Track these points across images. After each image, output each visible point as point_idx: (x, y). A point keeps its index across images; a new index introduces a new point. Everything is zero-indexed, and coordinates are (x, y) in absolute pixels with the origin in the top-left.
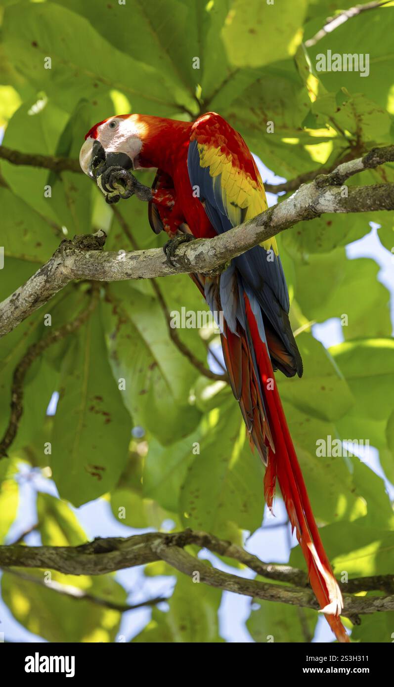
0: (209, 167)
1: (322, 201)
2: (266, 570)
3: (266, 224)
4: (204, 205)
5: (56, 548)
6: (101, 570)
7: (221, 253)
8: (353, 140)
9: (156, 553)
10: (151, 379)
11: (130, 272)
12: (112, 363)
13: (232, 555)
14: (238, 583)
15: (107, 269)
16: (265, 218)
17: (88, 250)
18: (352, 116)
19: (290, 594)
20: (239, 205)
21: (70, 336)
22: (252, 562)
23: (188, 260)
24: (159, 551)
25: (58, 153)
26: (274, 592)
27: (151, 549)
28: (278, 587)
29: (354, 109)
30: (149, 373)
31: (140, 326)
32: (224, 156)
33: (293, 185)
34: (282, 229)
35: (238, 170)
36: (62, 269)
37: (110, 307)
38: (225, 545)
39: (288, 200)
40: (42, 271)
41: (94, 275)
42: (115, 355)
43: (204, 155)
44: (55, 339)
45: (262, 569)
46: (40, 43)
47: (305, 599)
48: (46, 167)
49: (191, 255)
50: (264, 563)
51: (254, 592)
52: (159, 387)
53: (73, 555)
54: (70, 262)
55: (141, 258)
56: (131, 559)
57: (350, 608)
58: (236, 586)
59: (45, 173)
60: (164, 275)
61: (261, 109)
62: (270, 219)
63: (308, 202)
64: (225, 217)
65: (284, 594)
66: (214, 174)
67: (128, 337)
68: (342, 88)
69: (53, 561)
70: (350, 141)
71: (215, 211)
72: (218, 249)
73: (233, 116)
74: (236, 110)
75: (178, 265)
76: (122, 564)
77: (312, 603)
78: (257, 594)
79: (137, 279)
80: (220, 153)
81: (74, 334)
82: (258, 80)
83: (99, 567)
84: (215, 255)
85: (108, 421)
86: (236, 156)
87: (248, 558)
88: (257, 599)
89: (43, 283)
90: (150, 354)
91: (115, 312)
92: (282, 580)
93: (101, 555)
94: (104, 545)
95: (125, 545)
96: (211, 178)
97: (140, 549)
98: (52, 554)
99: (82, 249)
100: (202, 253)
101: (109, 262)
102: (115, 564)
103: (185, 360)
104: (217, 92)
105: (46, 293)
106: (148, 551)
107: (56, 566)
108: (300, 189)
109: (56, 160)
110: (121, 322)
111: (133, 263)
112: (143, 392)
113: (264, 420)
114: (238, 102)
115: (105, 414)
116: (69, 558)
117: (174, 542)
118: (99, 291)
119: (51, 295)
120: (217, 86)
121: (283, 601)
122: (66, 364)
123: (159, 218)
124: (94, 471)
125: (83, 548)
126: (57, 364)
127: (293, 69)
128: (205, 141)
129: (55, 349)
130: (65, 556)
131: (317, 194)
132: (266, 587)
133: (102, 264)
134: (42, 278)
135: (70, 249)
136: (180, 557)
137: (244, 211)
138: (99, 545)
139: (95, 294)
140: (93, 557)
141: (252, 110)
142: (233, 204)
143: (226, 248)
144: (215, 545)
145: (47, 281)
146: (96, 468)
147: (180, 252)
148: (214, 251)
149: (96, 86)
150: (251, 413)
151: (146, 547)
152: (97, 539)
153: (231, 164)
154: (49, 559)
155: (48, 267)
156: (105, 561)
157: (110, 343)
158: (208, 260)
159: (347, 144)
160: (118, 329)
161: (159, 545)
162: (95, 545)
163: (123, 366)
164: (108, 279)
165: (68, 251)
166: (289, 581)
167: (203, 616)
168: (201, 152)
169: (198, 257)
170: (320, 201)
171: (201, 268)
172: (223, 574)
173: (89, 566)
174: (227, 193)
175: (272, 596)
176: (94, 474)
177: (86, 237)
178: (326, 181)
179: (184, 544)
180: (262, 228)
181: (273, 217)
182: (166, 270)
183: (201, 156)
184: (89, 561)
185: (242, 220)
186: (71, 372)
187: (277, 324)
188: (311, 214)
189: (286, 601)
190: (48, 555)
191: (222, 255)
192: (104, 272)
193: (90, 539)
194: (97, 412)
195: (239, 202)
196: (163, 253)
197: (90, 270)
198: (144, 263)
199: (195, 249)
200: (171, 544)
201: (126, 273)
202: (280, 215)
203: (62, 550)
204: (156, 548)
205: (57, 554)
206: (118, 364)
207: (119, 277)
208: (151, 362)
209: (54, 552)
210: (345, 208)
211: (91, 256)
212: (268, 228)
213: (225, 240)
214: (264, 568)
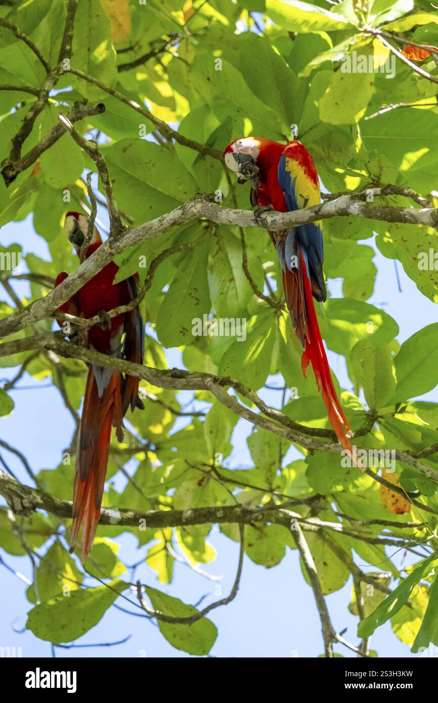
0: (290, 172)
1: (352, 207)
2: (267, 411)
3: (316, 213)
4: (284, 193)
5: (150, 368)
6: (173, 387)
7: (287, 223)
8: (376, 180)
9: (206, 385)
10: (228, 287)
11: (232, 220)
12: (209, 271)
13: (249, 397)
14: (249, 415)
15: (219, 215)
16: (317, 209)
17: (211, 202)
18: (378, 166)
19: (278, 429)
20: (305, 196)
21: (189, 250)
22: (260, 405)
23: (267, 221)
24: (208, 385)
25: (207, 144)
26: (268, 424)
27: (204, 383)
28: (272, 422)
29: (379, 163)
30: (228, 283)
31: (230, 256)
32: (300, 167)
33: (335, 196)
34: (325, 217)
35: (307, 176)
36: (193, 209)
37: (216, 239)
38: (247, 391)
39: (332, 202)
40: (182, 207)
41: (210, 217)
42: (212, 268)
43: (289, 164)
44: (179, 250)
45: (265, 410)
46: (212, 79)
47: (285, 433)
48: (198, 150)
49: (269, 219)
50: (267, 406)
51: (257, 422)
52: (231, 293)
53: (159, 375)
54: (199, 206)
55: (240, 214)
56: (192, 385)
57: (310, 445)
58: (248, 416)
59: (196, 153)
60: (250, 227)
61: (328, 149)
62: (320, 210)
63: (344, 206)
64: (295, 203)
65: (274, 427)
66: (292, 176)
67: (222, 259)
68: (375, 150)
69: (147, 375)
70: (373, 180)
71: (290, 197)
72: (285, 220)
73: (312, 149)
74: (314, 146)
75: (260, 223)
76: (186, 387)
77: (289, 436)
78: (259, 424)
79: (234, 225)
80: (298, 165)
81: (191, 249)
82: (330, 133)
83: (172, 385)
84: (283, 223)
85: (197, 304)
86: (307, 168)
87: (258, 401)
88: (258, 426)
89: (180, 214)
90: (231, 273)
91: (217, 243)
92: (274, 419)
93: (175, 379)
94: (178, 374)
95: (190, 376)
96: (290, 178)
97: (198, 380)
98: (147, 371)
99: (207, 201)
100: (275, 220)
101: (221, 212)
102: (181, 385)
103: (248, 281)
104: (306, 132)
105: (180, 220)
106: (202, 383)
107: (147, 379)
108: (341, 197)
109: (205, 147)
110: (219, 249)
111: (235, 216)
112: (222, 293)
113: (305, 323)
114: (315, 142)
115: (197, 299)
116: (155, 376)
117: (218, 382)
118: (212, 229)
119: (183, 222)
120: (306, 129)
121: (273, 431)
122: (181, 265)
123: (256, 198)
124: (182, 330)
125: (165, 372)
126: (177, 264)
127: (349, 130)
128: (291, 157)
129: (178, 255)
130: (154, 374)
131: (350, 202)
132: (265, 421)
133: (217, 212)
134: (181, 212)
135: (201, 199)
136: (220, 391)
137: (306, 201)
138: (175, 373)
139: (209, 229)
140: (170, 379)
141: (323, 148)
142: (301, 195)
143: (290, 220)
144: (241, 389)
145: (183, 214)
146: (183, 329)
147: (263, 216)
148: (283, 220)
149: (238, 111)
150: (297, 318)
151: (201, 381)
152: (175, 369)
153: (303, 172)
154: (145, 373)
155: (186, 206)
156: (176, 383)
157: (210, 259)
158: (278, 225)
159: (371, 181)
160: (217, 253)
161: (209, 381)
162: (173, 372)
163: (214, 275)
164: (218, 222)
165: (199, 199)
166: (278, 420)
167: (224, 428)
168: (287, 162)
169: (273, 222)
170: (351, 207)
171: (273, 228)
172: (242, 407)
173: (166, 383)
174: (299, 188)
175: (267, 427)
176: (181, 332)
177: (211, 194)
178: (357, 196)
179: (224, 385)
180: (314, 214)
181: (321, 209)
182: (253, 224)
183: (287, 164)
184: (167, 381)
185: (304, 206)
186: (183, 270)
187: (315, 269)
188: (344, 213)
189: (275, 432)
190: (144, 371)
191: (287, 224)
192: (217, 217)
193: (171, 368)
194: (193, 297)
195: (305, 195)
196: (253, 214)
197: (209, 214)
198: (241, 217)
199: (272, 217)
200: (216, 383)
201: (229, 221)
202: (326, 209)
203: (153, 370)
204: (207, 383)
205: (150, 372)
206: (212, 274)
207: (225, 222)
208: (231, 278)
209: (148, 370)
210: (364, 214)
211: (211, 206)
212: (317, 215)
213: (291, 216)
214: (266, 409)
